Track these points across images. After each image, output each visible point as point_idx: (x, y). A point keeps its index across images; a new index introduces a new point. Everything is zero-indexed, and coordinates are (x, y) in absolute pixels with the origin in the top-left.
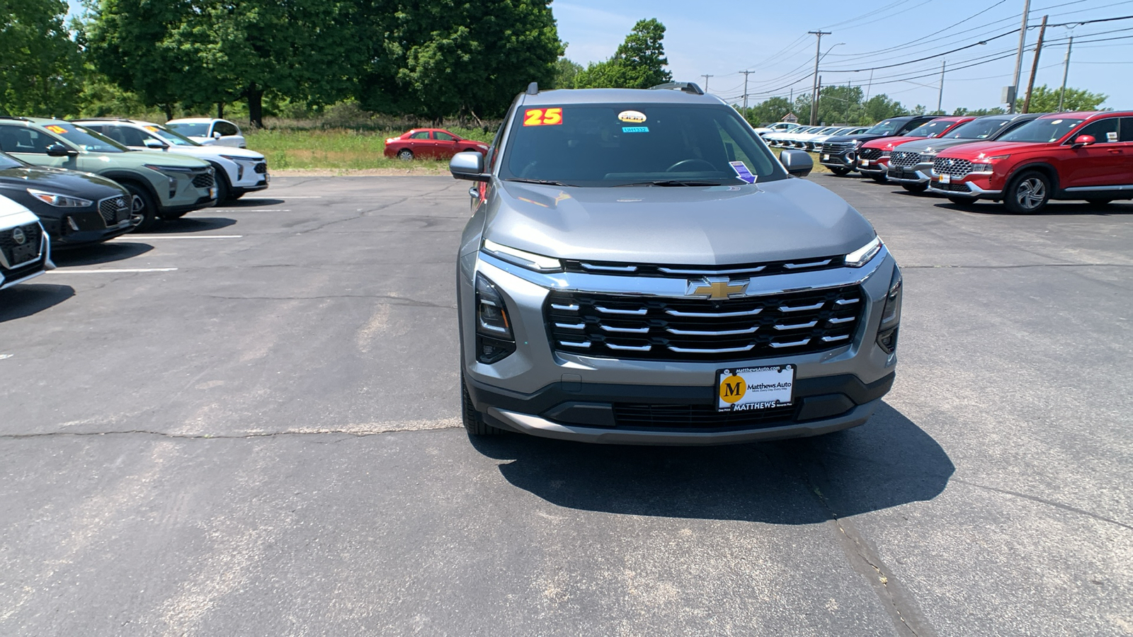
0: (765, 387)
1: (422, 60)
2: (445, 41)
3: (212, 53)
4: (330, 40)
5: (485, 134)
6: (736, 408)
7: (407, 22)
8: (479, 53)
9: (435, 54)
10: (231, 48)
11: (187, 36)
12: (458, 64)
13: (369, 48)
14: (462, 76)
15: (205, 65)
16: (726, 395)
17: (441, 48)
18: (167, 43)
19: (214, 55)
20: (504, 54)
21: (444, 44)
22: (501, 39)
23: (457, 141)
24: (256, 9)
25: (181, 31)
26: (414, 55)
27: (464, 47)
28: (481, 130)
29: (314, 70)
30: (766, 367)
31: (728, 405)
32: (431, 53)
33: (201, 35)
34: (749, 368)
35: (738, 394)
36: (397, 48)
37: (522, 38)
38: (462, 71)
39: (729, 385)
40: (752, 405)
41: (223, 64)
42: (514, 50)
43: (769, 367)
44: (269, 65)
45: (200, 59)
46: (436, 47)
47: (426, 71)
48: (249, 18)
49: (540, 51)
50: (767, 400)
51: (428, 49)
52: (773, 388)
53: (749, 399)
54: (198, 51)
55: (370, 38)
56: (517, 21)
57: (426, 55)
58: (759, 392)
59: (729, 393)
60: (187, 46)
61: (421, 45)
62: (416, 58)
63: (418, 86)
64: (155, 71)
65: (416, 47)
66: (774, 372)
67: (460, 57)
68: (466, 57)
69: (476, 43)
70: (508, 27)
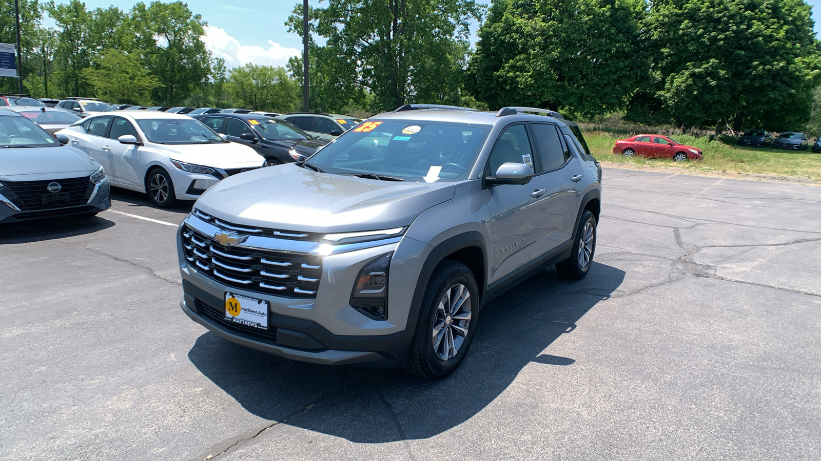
0: (251, 311)
1: (675, 84)
2: (697, 70)
3: (525, 79)
4: (608, 69)
5: (710, 141)
6: (234, 320)
7: (670, 55)
8: (725, 79)
9: (687, 79)
10: (538, 75)
11: (513, 68)
12: (706, 88)
13: (637, 75)
14: (708, 97)
15: (519, 86)
16: (230, 310)
17: (693, 75)
18: (501, 72)
19: (526, 79)
20: (749, 79)
21: (695, 72)
22: (749, 68)
23: (672, 145)
24: (559, 49)
25: (510, 64)
26: (671, 80)
27: (713, 74)
28: (707, 138)
29: (592, 90)
30: (251, 297)
31: (231, 316)
32: (685, 78)
33: (521, 66)
34: (241, 295)
35: (236, 311)
36: (658, 75)
37: (768, 67)
38: (708, 93)
39: (231, 303)
40: (243, 321)
41: (531, 86)
42: (760, 76)
43: (253, 298)
44: (562, 87)
45: (517, 82)
46: (689, 74)
47: (677, 93)
48: (552, 56)
49: (786, 78)
50: (253, 321)
51: (682, 76)
52: (256, 314)
53: (243, 317)
54: (517, 76)
55: (640, 68)
56: (767, 53)
57: (680, 80)
58: (248, 314)
59: (231, 309)
60: (511, 74)
61: (677, 73)
62: (672, 82)
63: (670, 103)
64: (492, 89)
65: (673, 74)
66: (256, 302)
67: (707, 82)
68: (713, 83)
69: (724, 72)
70: (756, 59)
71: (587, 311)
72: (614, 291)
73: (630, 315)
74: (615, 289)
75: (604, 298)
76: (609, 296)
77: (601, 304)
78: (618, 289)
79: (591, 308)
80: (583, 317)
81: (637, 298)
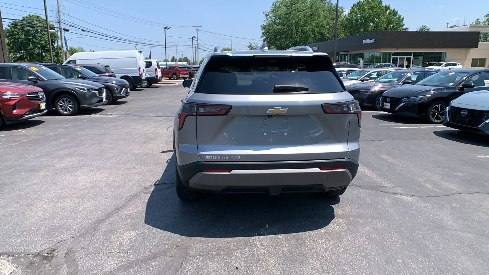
71: (165, 171)
72: (153, 191)
73: (140, 175)
74: (152, 193)
75: (158, 182)
76: (155, 185)
77: (159, 177)
78: (150, 194)
79: (164, 173)
80: (165, 167)
81: (136, 190)
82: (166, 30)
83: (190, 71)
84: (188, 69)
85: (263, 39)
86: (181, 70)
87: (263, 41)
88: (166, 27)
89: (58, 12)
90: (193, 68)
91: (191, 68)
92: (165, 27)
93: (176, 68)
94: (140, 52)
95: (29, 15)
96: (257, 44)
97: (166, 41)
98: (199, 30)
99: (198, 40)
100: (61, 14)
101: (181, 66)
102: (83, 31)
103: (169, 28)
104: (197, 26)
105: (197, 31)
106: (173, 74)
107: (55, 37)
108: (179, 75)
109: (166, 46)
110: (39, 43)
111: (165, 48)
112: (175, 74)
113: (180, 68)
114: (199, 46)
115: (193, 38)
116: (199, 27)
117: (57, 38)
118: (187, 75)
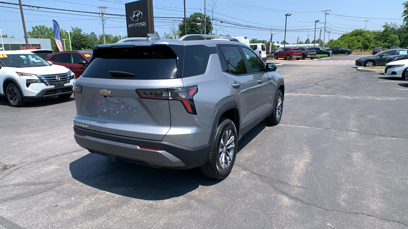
82: (287, 16)
83: (303, 52)
84: (302, 51)
85: (403, 18)
86: (294, 51)
87: (403, 20)
88: (288, 14)
89: (205, 9)
90: (307, 49)
91: (305, 50)
92: (286, 14)
93: (290, 50)
94: (246, 38)
95: (195, 13)
96: (394, 23)
97: (286, 26)
98: (328, 14)
99: (326, 23)
100: (206, 11)
101: (295, 48)
102: (222, 22)
103: (290, 15)
104: (326, 11)
105: (326, 15)
106: (287, 55)
107: (210, 28)
108: (292, 56)
109: (285, 30)
110: (199, 33)
111: (285, 32)
112: (289, 55)
113: (294, 49)
114: (326, 29)
115: (316, 22)
116: (327, 11)
117: (211, 28)
118: (300, 55)
